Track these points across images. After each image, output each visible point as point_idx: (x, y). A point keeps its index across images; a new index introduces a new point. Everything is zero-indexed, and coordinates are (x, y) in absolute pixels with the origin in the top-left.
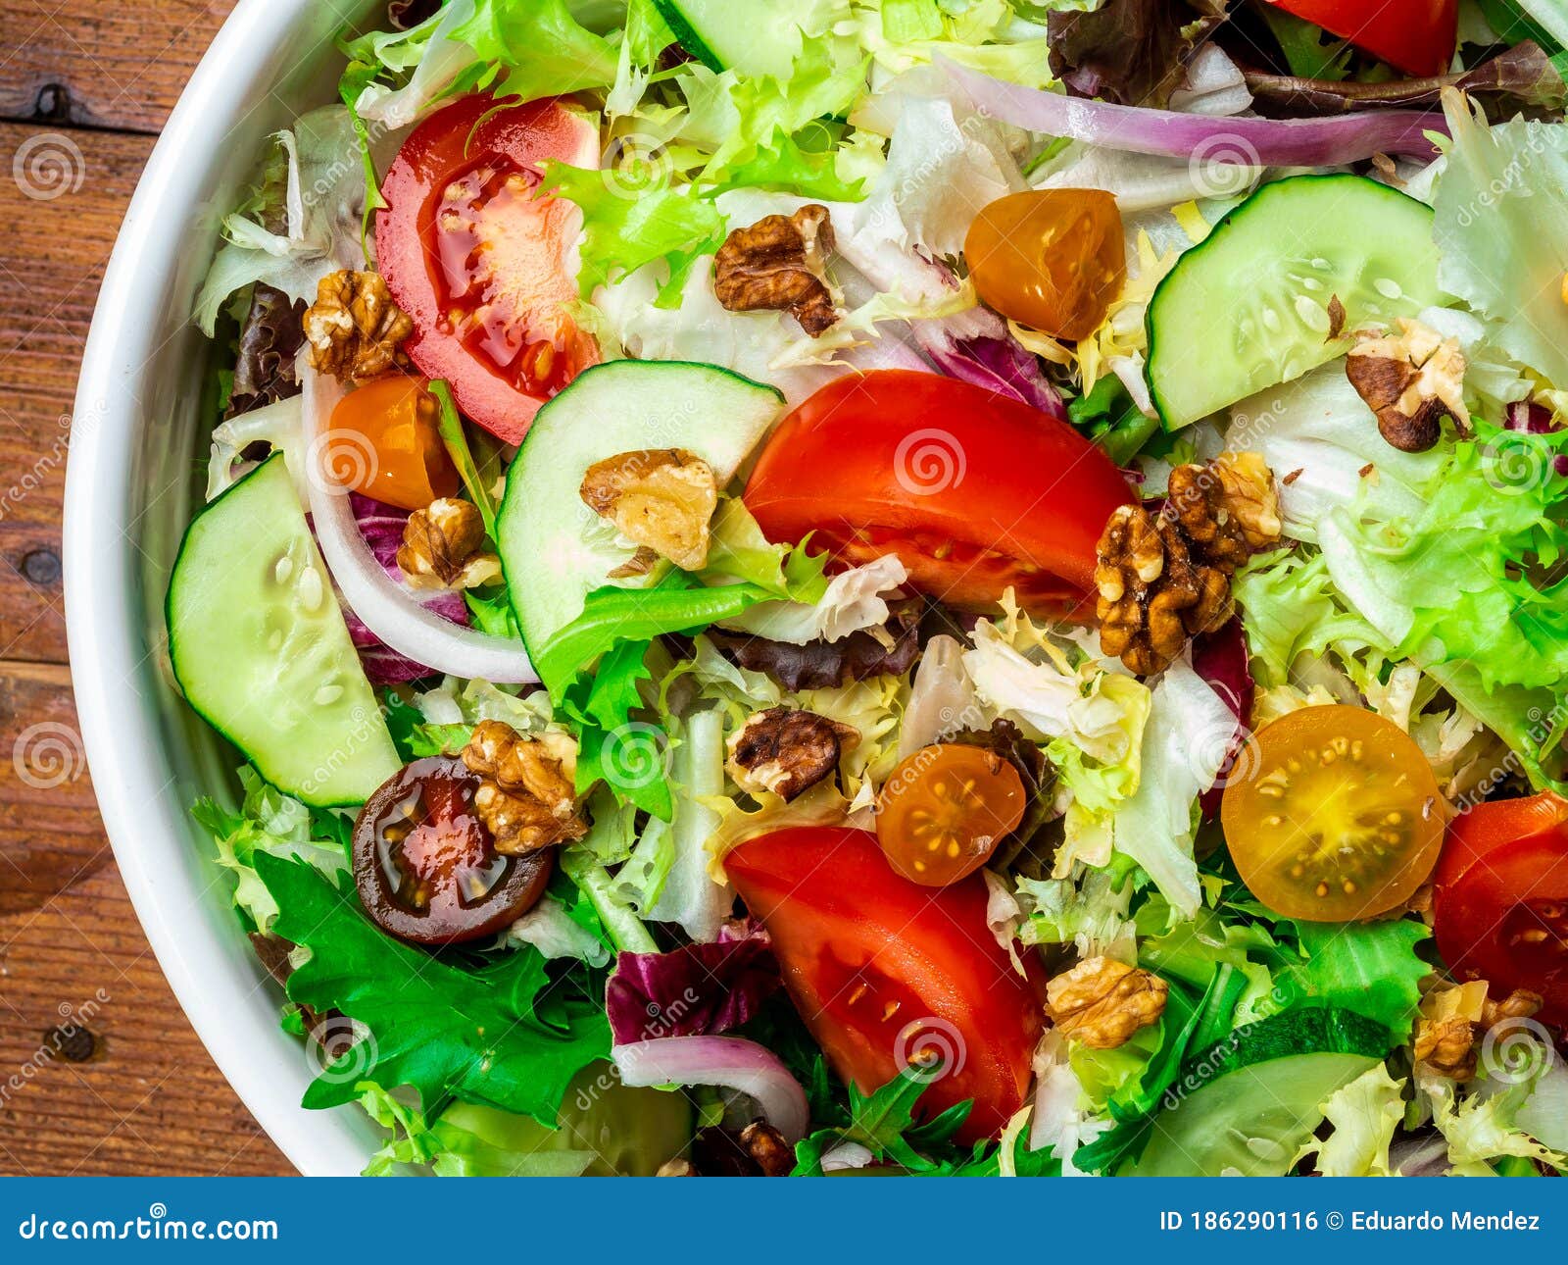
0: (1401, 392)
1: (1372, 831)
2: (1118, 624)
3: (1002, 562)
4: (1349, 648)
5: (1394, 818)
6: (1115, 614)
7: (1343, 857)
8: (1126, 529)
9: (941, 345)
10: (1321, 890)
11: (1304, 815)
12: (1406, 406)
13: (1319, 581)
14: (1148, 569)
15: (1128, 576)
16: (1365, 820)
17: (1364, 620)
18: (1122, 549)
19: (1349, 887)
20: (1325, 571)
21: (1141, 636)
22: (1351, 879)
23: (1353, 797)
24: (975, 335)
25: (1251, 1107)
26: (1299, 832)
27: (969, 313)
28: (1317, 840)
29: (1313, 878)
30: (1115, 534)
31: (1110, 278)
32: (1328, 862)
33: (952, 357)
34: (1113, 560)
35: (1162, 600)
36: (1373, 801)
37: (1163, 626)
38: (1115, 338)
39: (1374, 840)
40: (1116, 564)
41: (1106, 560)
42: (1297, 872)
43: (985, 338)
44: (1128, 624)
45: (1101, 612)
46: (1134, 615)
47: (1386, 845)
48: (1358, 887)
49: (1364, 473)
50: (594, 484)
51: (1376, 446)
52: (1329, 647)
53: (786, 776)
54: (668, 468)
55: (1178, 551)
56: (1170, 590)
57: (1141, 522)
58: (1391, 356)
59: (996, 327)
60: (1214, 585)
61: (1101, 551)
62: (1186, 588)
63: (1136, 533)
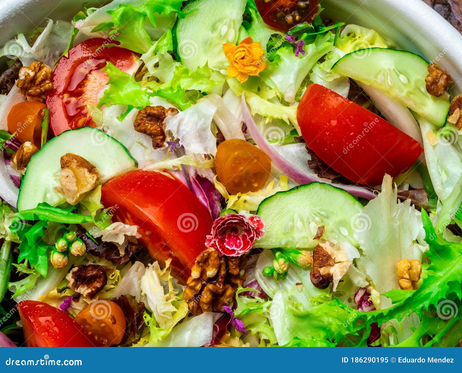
0: (324, 266)
2: (192, 288)
3: (167, 248)
4: (263, 337)
6: (193, 284)
8: (209, 254)
9: (192, 174)
12: (323, 271)
13: (265, 310)
14: (211, 272)
15: (203, 273)
17: (272, 330)
18: (205, 261)
20: (268, 308)
21: (198, 296)
24: (204, 176)
27: (207, 170)
30: (206, 254)
31: (256, 185)
33: (193, 179)
34: (201, 264)
35: (210, 286)
37: (206, 297)
38: (245, 201)
40: (201, 267)
41: (198, 263)
43: (207, 179)
44: (195, 290)
45: (189, 281)
46: (199, 287)
49: (297, 284)
50: (66, 159)
51: (307, 278)
52: (258, 333)
53: (89, 291)
54: (86, 170)
55: (223, 272)
56: (215, 284)
57: (216, 255)
58: (329, 253)
59: (212, 178)
60: (229, 292)
61: (198, 259)
62: (220, 287)
63: (212, 258)
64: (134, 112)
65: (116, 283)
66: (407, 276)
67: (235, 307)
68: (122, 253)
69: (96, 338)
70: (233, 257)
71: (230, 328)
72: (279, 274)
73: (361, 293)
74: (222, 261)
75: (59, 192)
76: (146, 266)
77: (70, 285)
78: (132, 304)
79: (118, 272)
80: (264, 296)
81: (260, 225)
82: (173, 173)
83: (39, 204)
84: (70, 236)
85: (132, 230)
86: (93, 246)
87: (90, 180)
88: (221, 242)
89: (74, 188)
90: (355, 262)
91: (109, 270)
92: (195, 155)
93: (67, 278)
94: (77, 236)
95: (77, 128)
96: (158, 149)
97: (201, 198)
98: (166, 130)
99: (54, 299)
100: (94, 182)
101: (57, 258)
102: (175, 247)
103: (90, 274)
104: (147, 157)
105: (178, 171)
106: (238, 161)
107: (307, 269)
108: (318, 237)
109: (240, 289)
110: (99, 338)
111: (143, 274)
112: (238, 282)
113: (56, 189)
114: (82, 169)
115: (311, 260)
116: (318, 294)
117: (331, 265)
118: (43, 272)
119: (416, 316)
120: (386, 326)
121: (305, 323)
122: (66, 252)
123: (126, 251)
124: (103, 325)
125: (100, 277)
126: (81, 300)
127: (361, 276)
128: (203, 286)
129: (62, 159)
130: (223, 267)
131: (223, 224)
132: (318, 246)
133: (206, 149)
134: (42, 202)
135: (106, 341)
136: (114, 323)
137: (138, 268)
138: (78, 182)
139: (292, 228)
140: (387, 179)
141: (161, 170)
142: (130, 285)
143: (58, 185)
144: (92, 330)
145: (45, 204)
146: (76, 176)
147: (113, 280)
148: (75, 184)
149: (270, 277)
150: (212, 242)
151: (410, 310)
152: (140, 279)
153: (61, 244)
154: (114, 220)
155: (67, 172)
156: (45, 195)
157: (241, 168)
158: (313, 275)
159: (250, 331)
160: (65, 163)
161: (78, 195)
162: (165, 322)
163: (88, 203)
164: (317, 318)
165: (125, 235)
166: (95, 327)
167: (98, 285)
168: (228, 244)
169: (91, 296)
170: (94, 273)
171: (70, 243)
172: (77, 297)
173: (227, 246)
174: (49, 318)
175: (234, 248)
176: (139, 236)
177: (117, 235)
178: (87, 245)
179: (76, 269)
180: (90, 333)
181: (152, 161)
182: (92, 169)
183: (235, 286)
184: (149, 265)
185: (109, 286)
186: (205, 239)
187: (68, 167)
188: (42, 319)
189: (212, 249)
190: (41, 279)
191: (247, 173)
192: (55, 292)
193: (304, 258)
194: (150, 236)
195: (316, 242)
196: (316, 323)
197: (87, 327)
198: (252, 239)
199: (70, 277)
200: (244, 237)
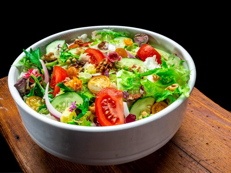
15: (103, 63)
21: (99, 69)
28: (96, 84)
55: (108, 65)
60: (108, 70)
61: (103, 60)
62: (106, 67)
64: (98, 44)
92: (110, 50)
101: (68, 60)
122: (71, 60)
128: (102, 66)
133: (113, 50)
137: (87, 64)
158: (130, 70)
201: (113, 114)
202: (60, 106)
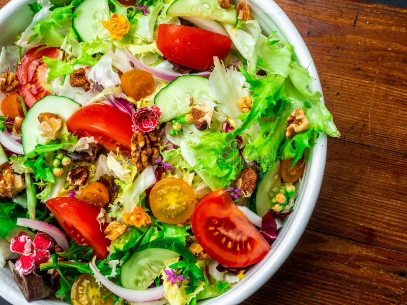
0: (200, 117)
1: (180, 206)
2: (135, 157)
3: (114, 142)
4: (183, 168)
5: (184, 203)
6: (134, 154)
7: (173, 210)
8: (137, 135)
9: (112, 98)
10: (167, 216)
11: (167, 200)
12: (200, 120)
13: (178, 153)
14: (141, 144)
15: (137, 146)
16: (179, 203)
17: (186, 162)
18: (136, 139)
19: (173, 217)
20: (180, 151)
21: (140, 160)
22: (174, 215)
23: (177, 198)
24: (119, 97)
25: (154, 258)
26: (165, 203)
27: (120, 93)
28: (168, 205)
29: (166, 213)
30: (135, 136)
31: (149, 91)
32: (170, 210)
33: (114, 101)
35: (144, 152)
36: (181, 199)
37: (144, 158)
38: (147, 102)
39: (181, 208)
40: (135, 143)
41: (133, 142)
42: (163, 211)
43: (122, 98)
44: (137, 157)
45: (132, 153)
46: (138, 154)
47: (182, 209)
48: (175, 217)
49: (191, 133)
50: (40, 117)
51: (194, 128)
52: (180, 167)
53: (81, 181)
54: (54, 118)
55: (148, 142)
56: (146, 150)
57: (141, 134)
58: (200, 109)
59: (124, 96)
60: (156, 151)
61: (132, 140)
62: (149, 150)
63: (139, 136)
64: (68, 77)
65: (95, 172)
66: (245, 106)
67: (162, 158)
68: (91, 154)
69: (95, 204)
70: (150, 132)
71: (164, 170)
72: (178, 132)
73: (225, 125)
74: (145, 136)
75: (44, 136)
76: (107, 156)
77: (70, 182)
78: (107, 179)
79: (93, 166)
80: (176, 147)
81: (158, 109)
82: (102, 102)
83: (36, 147)
84: (59, 156)
85: (91, 139)
86: (75, 157)
87: (58, 123)
88: (141, 126)
89: (50, 130)
90: (215, 109)
91: (88, 166)
92: (110, 87)
93: (67, 180)
94: (63, 155)
95: (41, 99)
96: (88, 92)
97: (122, 109)
98: (89, 80)
99: (65, 193)
100: (60, 122)
101: (57, 171)
102: (117, 139)
103: (78, 172)
104: (85, 99)
105: (104, 99)
106: (133, 81)
107: (192, 124)
108: (191, 104)
109: (161, 148)
110: (97, 204)
111: (107, 160)
112: (159, 144)
113: (42, 135)
114: (51, 119)
115: (192, 117)
116: (202, 133)
117: (203, 116)
118: (52, 181)
119: (258, 124)
120: (243, 134)
121: (201, 151)
122: (61, 166)
123: (93, 152)
124: (95, 195)
125: (84, 172)
126: (80, 189)
127: (222, 115)
128: (141, 153)
129: (38, 117)
130: (147, 139)
131: (138, 116)
132: (193, 109)
133: (115, 82)
134: (37, 145)
135: (101, 203)
136: (101, 191)
137: (103, 158)
138: (52, 126)
139: (176, 105)
140: (216, 59)
141: (94, 102)
142: (102, 169)
143: (42, 132)
144: (91, 201)
145: (39, 145)
146: (49, 123)
147: (92, 171)
148: (50, 128)
149: (174, 135)
150: (136, 128)
151: (253, 121)
152: (106, 164)
153: (56, 162)
154: (79, 138)
155: (43, 123)
156: (38, 140)
157: (137, 84)
158: (196, 125)
159: (175, 168)
160: (41, 119)
161: (54, 133)
162: (128, 180)
163: (62, 135)
164: (206, 145)
165: (89, 144)
166: (92, 199)
167: (85, 176)
168: (145, 126)
169: (84, 183)
170: (80, 170)
171: (61, 160)
172: (77, 188)
173: (145, 127)
174: (65, 204)
175: (149, 127)
176: (96, 142)
177: (84, 145)
178: (70, 158)
179: (70, 173)
180: (91, 203)
181: (88, 100)
182: (57, 117)
183: (158, 147)
184: (108, 154)
185: (91, 175)
186: (131, 128)
187: (43, 120)
188: (61, 206)
189: (138, 132)
190: (53, 185)
191: (141, 86)
192: (63, 190)
193: (188, 118)
194: (102, 139)
195: (191, 107)
196: (206, 148)
197: (88, 200)
198: (156, 118)
199: (69, 179)
200: (152, 119)
201: (238, 238)
202: (141, 278)
